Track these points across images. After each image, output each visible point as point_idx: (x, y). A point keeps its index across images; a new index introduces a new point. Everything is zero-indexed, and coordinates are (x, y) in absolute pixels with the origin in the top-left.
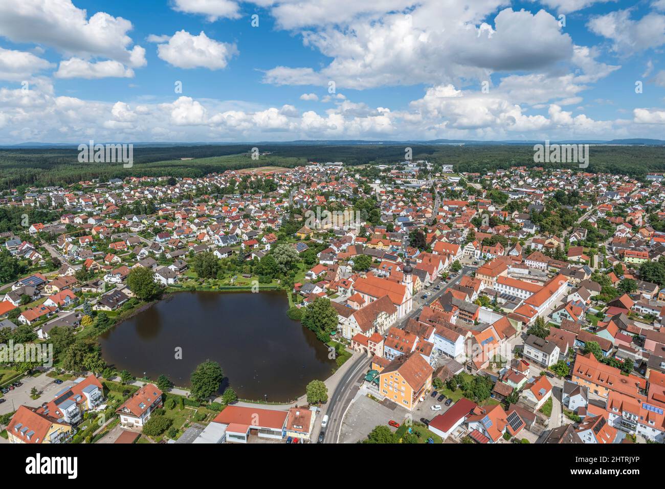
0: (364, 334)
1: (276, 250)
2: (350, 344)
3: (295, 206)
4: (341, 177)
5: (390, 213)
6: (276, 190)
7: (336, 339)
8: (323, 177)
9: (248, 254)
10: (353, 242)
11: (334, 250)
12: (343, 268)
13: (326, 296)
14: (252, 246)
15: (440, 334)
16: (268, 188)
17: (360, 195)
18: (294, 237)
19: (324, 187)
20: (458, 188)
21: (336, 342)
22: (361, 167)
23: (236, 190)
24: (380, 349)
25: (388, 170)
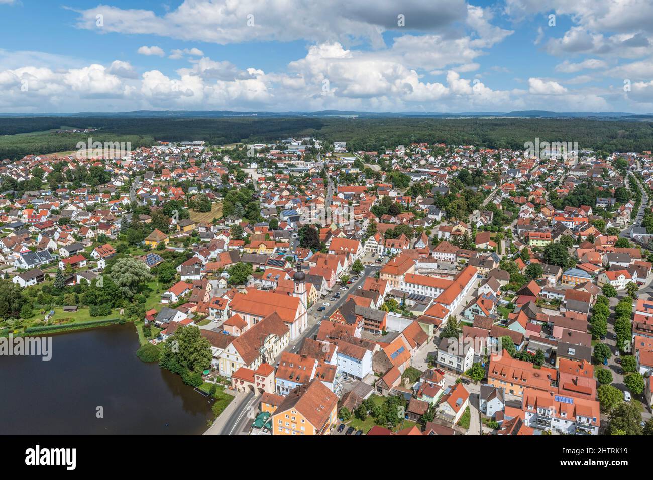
0: (249, 368)
1: (115, 267)
2: (230, 383)
3: (139, 204)
4: (204, 161)
5: (272, 206)
6: (109, 181)
7: (210, 379)
8: (179, 162)
9: (70, 277)
10: (225, 247)
11: (199, 260)
12: (215, 282)
13: (192, 324)
14: (75, 264)
15: (344, 352)
16: (96, 179)
17: (231, 184)
18: (142, 246)
19: (180, 176)
20: (354, 171)
21: (210, 383)
22: (231, 147)
23: (45, 184)
24: (270, 384)
25: (267, 150)
